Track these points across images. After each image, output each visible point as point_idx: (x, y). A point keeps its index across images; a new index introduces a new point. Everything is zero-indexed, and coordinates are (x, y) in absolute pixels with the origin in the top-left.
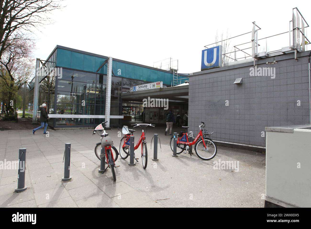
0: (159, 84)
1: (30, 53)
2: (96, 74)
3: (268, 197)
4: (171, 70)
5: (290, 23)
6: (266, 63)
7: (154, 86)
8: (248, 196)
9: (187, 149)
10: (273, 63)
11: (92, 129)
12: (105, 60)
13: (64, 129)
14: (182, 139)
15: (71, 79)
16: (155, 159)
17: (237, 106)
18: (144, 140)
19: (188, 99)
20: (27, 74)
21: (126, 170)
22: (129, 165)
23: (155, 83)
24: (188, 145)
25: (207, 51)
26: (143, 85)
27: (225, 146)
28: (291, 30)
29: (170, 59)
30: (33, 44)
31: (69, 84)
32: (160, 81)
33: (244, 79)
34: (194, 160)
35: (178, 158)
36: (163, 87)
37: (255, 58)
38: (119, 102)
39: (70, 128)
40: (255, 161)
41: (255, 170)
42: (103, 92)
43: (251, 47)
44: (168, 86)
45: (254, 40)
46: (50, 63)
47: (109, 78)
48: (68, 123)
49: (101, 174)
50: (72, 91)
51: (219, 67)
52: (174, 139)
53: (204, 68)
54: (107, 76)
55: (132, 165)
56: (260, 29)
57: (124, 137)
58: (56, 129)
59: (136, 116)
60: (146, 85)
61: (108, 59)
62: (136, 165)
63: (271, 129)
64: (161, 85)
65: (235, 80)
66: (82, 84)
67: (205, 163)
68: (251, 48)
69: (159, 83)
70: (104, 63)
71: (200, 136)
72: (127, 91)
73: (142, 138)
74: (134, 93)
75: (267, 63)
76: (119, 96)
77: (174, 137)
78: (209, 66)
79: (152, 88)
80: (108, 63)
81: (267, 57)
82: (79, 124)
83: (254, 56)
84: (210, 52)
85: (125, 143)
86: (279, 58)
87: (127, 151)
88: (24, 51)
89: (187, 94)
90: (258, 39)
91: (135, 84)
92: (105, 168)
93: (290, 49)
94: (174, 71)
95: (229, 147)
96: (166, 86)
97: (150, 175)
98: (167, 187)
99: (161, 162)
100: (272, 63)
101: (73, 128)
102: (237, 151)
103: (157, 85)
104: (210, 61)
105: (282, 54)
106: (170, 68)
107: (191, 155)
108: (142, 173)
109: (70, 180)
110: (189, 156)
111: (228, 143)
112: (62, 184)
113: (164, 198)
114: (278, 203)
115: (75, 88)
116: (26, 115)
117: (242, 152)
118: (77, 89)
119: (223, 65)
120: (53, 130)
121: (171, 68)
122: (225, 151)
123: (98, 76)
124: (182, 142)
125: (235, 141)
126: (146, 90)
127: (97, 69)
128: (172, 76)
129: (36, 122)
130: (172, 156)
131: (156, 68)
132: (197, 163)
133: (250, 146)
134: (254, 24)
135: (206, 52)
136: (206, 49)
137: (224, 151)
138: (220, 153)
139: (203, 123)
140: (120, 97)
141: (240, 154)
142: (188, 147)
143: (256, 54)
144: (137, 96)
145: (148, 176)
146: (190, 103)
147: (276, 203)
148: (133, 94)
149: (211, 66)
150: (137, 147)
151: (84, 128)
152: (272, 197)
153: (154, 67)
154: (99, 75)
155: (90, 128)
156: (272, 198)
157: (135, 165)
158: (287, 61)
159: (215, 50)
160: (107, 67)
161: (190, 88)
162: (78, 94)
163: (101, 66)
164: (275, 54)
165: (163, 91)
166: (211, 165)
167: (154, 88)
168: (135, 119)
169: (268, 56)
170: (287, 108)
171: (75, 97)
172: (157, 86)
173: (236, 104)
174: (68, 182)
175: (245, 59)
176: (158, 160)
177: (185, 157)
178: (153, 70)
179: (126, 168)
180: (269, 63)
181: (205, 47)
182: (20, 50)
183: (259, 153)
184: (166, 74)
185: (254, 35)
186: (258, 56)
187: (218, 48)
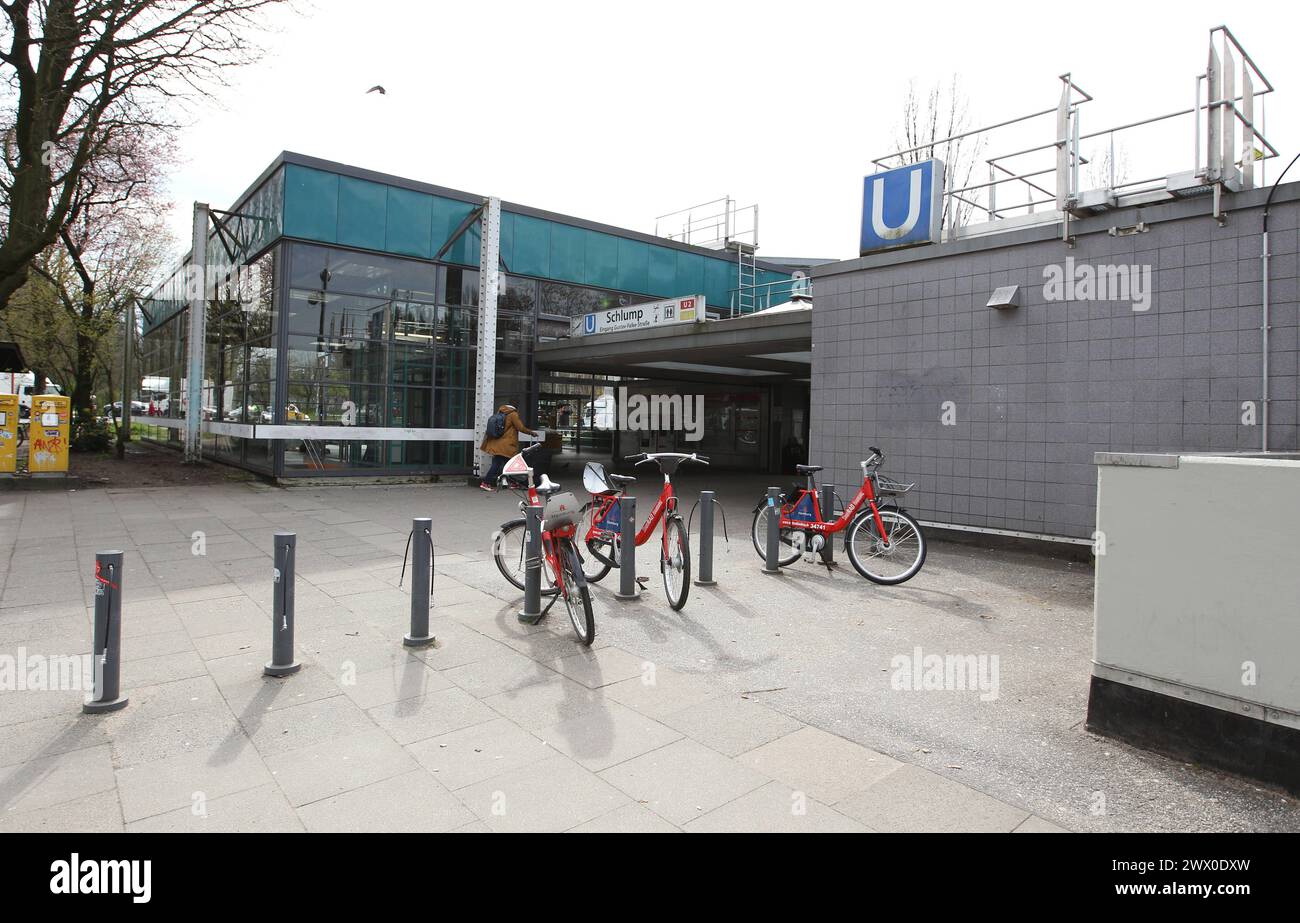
0: (692, 306)
1: (156, 179)
2: (434, 267)
3: (1101, 666)
4: (727, 248)
5: (1199, 83)
6: (1107, 231)
7: (670, 312)
8: (1038, 679)
9: (815, 548)
10: (1134, 232)
11: (422, 482)
12: (469, 208)
13: (317, 485)
14: (796, 510)
15: (319, 285)
16: (706, 580)
17: (999, 392)
18: (671, 511)
19: (808, 366)
20: (142, 263)
21: (615, 615)
22: (618, 598)
23: (676, 302)
24: (819, 532)
25: (882, 180)
26: (627, 310)
27: (951, 542)
28: (1202, 105)
29: (724, 202)
30: (170, 141)
31: (311, 306)
32: (697, 296)
33: (1024, 291)
34: (844, 584)
35: (786, 580)
36: (707, 317)
37: (1069, 212)
38: (525, 377)
39: (338, 480)
40: (1061, 587)
41: (1063, 612)
42: (459, 335)
43: (1054, 166)
44: (725, 313)
45: (1064, 143)
46: (251, 221)
47: (488, 281)
48: (316, 460)
49: (529, 625)
50: (321, 332)
51: (930, 243)
52: (771, 510)
53: (871, 245)
54: (482, 274)
55: (630, 599)
56: (1090, 99)
57: (589, 504)
58: (285, 482)
59: (578, 432)
60: (636, 308)
61: (484, 205)
62: (642, 601)
63: (1114, 459)
64: (700, 311)
65: (990, 292)
66: (368, 303)
67: (888, 594)
68: (1055, 172)
69: (692, 301)
70: (468, 222)
71: (863, 501)
72: (557, 333)
73: (663, 505)
74: (588, 342)
75: (1112, 230)
76: (524, 352)
77: (771, 502)
78: (893, 237)
79: (662, 321)
80: (484, 222)
81: (1113, 208)
82: (361, 465)
83: (1064, 204)
84: (896, 182)
85: (596, 523)
86: (1159, 214)
87: (605, 551)
88: (131, 170)
89: (805, 344)
90: (1081, 135)
91: (566, 301)
92: (542, 609)
93: (1197, 182)
94: (740, 253)
95: (967, 544)
96: (718, 315)
97: (702, 627)
98: (771, 659)
99: (728, 590)
100: (1130, 229)
101: (350, 480)
102: (997, 557)
103: (682, 308)
104: (894, 216)
105: (1170, 196)
106: (727, 239)
107: (829, 569)
108: (672, 622)
109: (430, 643)
110: (823, 571)
111: (961, 528)
112: (410, 654)
113: (767, 688)
114: (1130, 679)
115: (333, 319)
116: (135, 429)
117: (1016, 561)
118: (343, 325)
119: (945, 236)
120: (276, 489)
121: (730, 240)
122: (953, 556)
123: (443, 271)
124: (797, 524)
125: (990, 521)
126: (637, 327)
127: (438, 247)
128: (733, 274)
129: (198, 456)
130: (763, 572)
131: (665, 240)
132: (856, 593)
133: (1045, 538)
134: (1066, 81)
135: (879, 185)
136: (882, 170)
137: (949, 556)
138: (935, 564)
139: (877, 452)
140: (530, 358)
141: (1011, 566)
142: (818, 539)
143: (1072, 196)
144: (599, 353)
145: (693, 628)
146: (815, 381)
147: (1124, 681)
148: (582, 344)
149: (898, 240)
150: (644, 537)
151: (391, 481)
152: (1113, 665)
153: (659, 235)
154: (445, 269)
155: (413, 478)
156: (1111, 668)
157: (637, 598)
158: (1188, 225)
159: (916, 177)
160: (480, 238)
161: (816, 321)
162: (348, 345)
163: (454, 237)
164: (1141, 197)
165: (708, 333)
166: (905, 599)
167: (669, 321)
168: (574, 447)
169: (1117, 204)
170: (1181, 399)
171: (324, 357)
172: (682, 314)
173: (995, 384)
174: (426, 649)
175: (1031, 211)
176: (715, 584)
177: (809, 574)
178: (659, 249)
179: (612, 607)
180: (1118, 229)
181: (875, 162)
182: (115, 166)
183: (1078, 563)
184: (711, 263)
185: (1067, 124)
186: (1079, 206)
187: (926, 169)
